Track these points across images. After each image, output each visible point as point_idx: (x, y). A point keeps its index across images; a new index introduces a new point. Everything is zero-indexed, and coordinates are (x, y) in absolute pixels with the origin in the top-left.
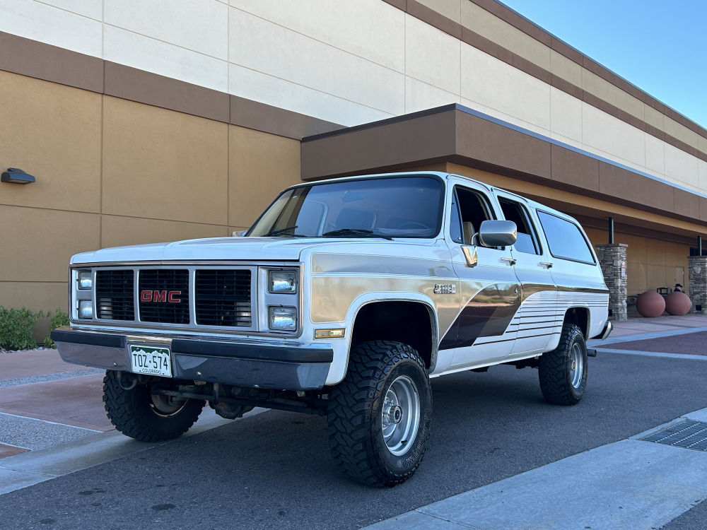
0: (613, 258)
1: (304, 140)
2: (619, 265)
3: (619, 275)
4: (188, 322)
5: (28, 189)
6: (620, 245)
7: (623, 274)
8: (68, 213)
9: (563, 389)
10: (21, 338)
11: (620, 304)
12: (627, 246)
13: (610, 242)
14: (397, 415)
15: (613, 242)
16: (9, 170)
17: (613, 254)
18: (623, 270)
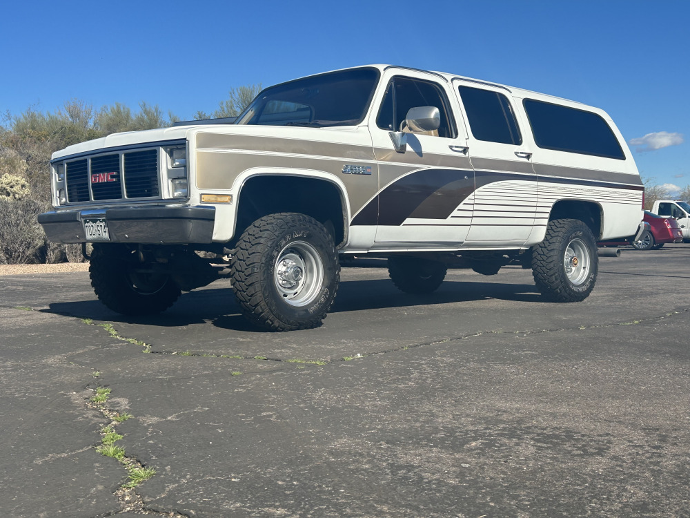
4: (120, 197)
14: (297, 274)
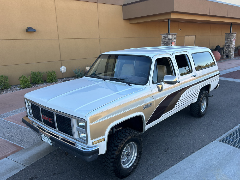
0: (231, 38)
1: (123, 5)
2: (233, 40)
3: (232, 43)
5: (35, 33)
6: (234, 33)
7: (234, 43)
8: (49, 40)
9: (198, 114)
10: (39, 81)
11: (231, 54)
12: (236, 33)
13: (230, 32)
14: (128, 155)
15: (231, 32)
16: (28, 28)
17: (231, 36)
18: (234, 42)
